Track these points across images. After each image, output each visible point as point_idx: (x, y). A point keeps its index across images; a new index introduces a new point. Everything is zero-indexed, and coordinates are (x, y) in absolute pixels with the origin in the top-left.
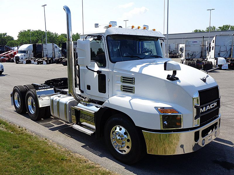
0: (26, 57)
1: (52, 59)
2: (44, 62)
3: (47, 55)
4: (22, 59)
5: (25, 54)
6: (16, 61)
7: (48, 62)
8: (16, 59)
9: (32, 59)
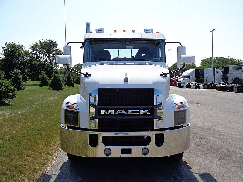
0: (188, 82)
1: (211, 84)
2: (201, 87)
3: (207, 80)
4: (184, 83)
5: (188, 79)
6: (179, 85)
7: (206, 87)
8: (178, 83)
9: (192, 83)
